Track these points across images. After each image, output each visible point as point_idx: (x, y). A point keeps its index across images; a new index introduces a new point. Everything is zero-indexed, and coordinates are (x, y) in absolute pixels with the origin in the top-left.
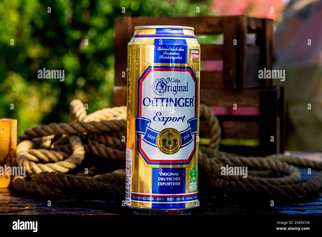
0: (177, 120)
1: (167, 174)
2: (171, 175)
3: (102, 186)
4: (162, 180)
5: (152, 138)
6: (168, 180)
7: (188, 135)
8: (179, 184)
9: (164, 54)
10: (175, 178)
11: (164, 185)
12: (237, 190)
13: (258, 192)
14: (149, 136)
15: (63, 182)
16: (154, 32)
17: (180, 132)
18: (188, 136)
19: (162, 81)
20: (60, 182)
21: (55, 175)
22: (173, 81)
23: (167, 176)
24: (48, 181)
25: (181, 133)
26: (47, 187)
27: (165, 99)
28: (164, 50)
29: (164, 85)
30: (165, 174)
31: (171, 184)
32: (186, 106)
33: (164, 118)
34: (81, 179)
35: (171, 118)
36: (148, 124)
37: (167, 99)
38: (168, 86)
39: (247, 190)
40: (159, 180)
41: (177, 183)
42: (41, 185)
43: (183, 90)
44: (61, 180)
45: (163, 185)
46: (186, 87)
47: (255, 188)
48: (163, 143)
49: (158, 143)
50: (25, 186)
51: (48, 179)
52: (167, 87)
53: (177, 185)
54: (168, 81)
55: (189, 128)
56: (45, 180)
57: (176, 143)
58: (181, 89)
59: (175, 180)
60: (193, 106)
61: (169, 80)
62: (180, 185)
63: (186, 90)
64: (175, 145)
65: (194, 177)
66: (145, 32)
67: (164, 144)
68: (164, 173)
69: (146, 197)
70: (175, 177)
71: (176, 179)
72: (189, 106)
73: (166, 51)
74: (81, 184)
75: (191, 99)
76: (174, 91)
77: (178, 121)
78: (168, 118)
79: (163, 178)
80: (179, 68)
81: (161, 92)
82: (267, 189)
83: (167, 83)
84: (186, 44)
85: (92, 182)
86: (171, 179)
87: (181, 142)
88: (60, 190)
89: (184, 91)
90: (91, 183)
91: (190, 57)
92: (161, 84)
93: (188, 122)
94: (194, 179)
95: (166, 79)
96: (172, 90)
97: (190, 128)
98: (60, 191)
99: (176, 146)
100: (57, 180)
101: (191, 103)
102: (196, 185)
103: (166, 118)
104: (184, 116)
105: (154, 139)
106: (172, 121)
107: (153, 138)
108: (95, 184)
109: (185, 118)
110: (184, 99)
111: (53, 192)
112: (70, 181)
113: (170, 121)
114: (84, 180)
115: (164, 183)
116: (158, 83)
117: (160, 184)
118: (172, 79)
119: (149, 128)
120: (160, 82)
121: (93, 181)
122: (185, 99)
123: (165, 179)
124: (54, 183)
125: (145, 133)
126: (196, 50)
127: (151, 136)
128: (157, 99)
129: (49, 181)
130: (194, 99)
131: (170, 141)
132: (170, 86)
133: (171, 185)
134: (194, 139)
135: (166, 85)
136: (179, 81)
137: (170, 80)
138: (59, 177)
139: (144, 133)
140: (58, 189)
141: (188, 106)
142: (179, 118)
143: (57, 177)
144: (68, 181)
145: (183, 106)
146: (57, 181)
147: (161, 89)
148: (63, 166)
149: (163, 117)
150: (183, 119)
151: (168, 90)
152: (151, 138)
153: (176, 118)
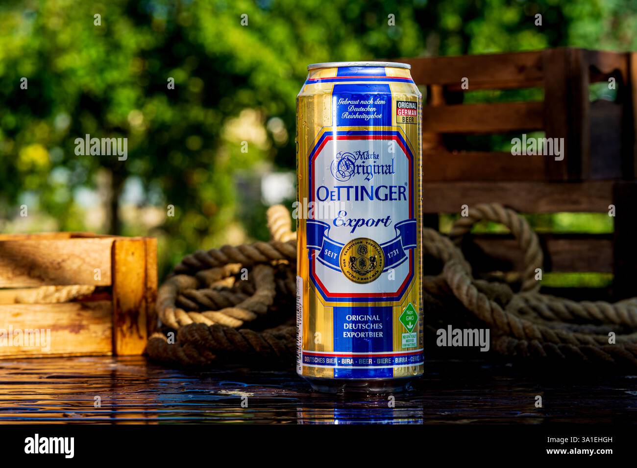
0: (375, 223)
1: (359, 318)
2: (365, 320)
3: (284, 347)
4: (350, 328)
5: (332, 256)
6: (360, 328)
7: (397, 250)
8: (381, 334)
9: (350, 110)
10: (373, 325)
11: (354, 336)
12: (529, 355)
13: (564, 356)
14: (328, 252)
15: (217, 340)
16: (333, 74)
17: (381, 245)
18: (396, 252)
19: (346, 157)
20: (211, 340)
21: (204, 329)
22: (366, 156)
23: (359, 322)
24: (194, 338)
25: (382, 247)
26: (194, 350)
27: (352, 187)
28: (349, 103)
29: (350, 163)
30: (356, 318)
31: (365, 335)
32: (391, 199)
33: (351, 221)
34: (246, 335)
35: (363, 220)
36: (326, 232)
37: (357, 188)
38: (357, 166)
39: (545, 355)
40: (345, 328)
41: (376, 333)
42: (185, 346)
43: (384, 172)
44: (213, 337)
45: (352, 336)
46: (389, 166)
47: (558, 351)
48: (351, 264)
49: (343, 265)
50: (161, 350)
51: (193, 337)
52: (356, 168)
53: (377, 336)
54: (357, 157)
55: (397, 237)
56: (189, 337)
57: (373, 264)
58: (381, 171)
59: (373, 327)
60: (405, 199)
61: (360, 154)
62: (382, 336)
63: (391, 171)
64: (371, 268)
65: (410, 323)
66: (320, 74)
67: (353, 266)
68: (353, 316)
69: (324, 359)
70: (374, 322)
71: (376, 326)
72: (398, 199)
73: (353, 105)
74: (246, 343)
75: (400, 187)
76: (369, 174)
77: (376, 225)
78: (359, 220)
79: (352, 325)
80: (382, 133)
81: (345, 176)
82: (579, 351)
83: (356, 160)
84: (390, 92)
85: (266, 341)
86: (365, 326)
87: (383, 262)
88: (213, 354)
89: (386, 173)
90: (264, 341)
91: (397, 114)
92: (346, 162)
93: (395, 227)
94: (410, 326)
95: (355, 154)
96: (365, 171)
97: (400, 238)
98: (213, 357)
99: (374, 268)
100: (207, 337)
101: (402, 195)
102: (416, 338)
103: (355, 220)
104: (389, 217)
105: (335, 258)
106: (365, 225)
107: (334, 255)
108: (271, 342)
109: (389, 220)
110: (386, 187)
111: (203, 359)
112: (228, 339)
113: (361, 225)
114: (251, 336)
115: (354, 333)
116: (341, 161)
117: (347, 335)
118: (364, 153)
119: (328, 238)
120: (344, 158)
121: (266, 338)
122: (388, 188)
123: (355, 327)
124: (203, 343)
125: (321, 248)
126: (408, 102)
127: (330, 252)
128: (339, 188)
129: (196, 339)
130: (407, 188)
131: (362, 260)
132: (360, 166)
133: (367, 336)
134: (408, 257)
135: (353, 164)
136: (376, 156)
137: (361, 156)
138: (211, 333)
139: (319, 248)
140: (210, 354)
141: (396, 199)
142: (379, 220)
143: (207, 333)
144: (225, 338)
145: (386, 199)
146: (207, 339)
147: (346, 171)
148: (231, 316)
149: (350, 219)
150: (386, 221)
151: (359, 173)
152: (330, 255)
153: (374, 221)
